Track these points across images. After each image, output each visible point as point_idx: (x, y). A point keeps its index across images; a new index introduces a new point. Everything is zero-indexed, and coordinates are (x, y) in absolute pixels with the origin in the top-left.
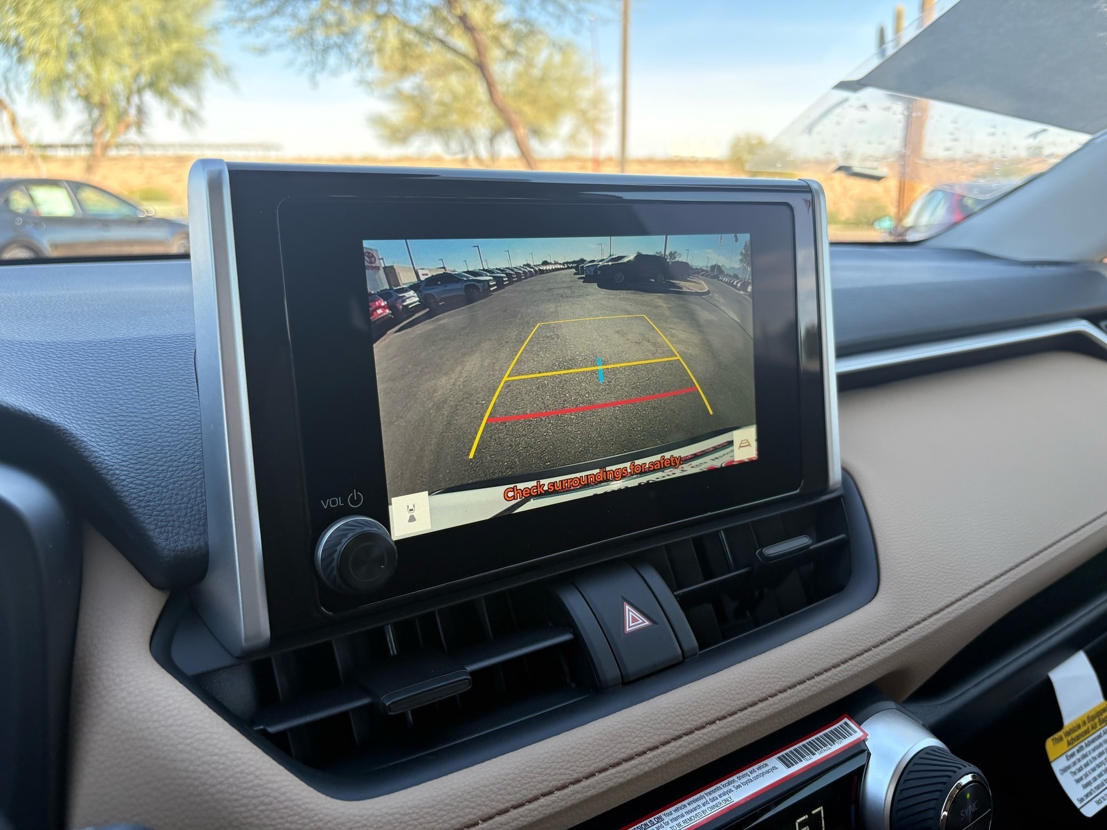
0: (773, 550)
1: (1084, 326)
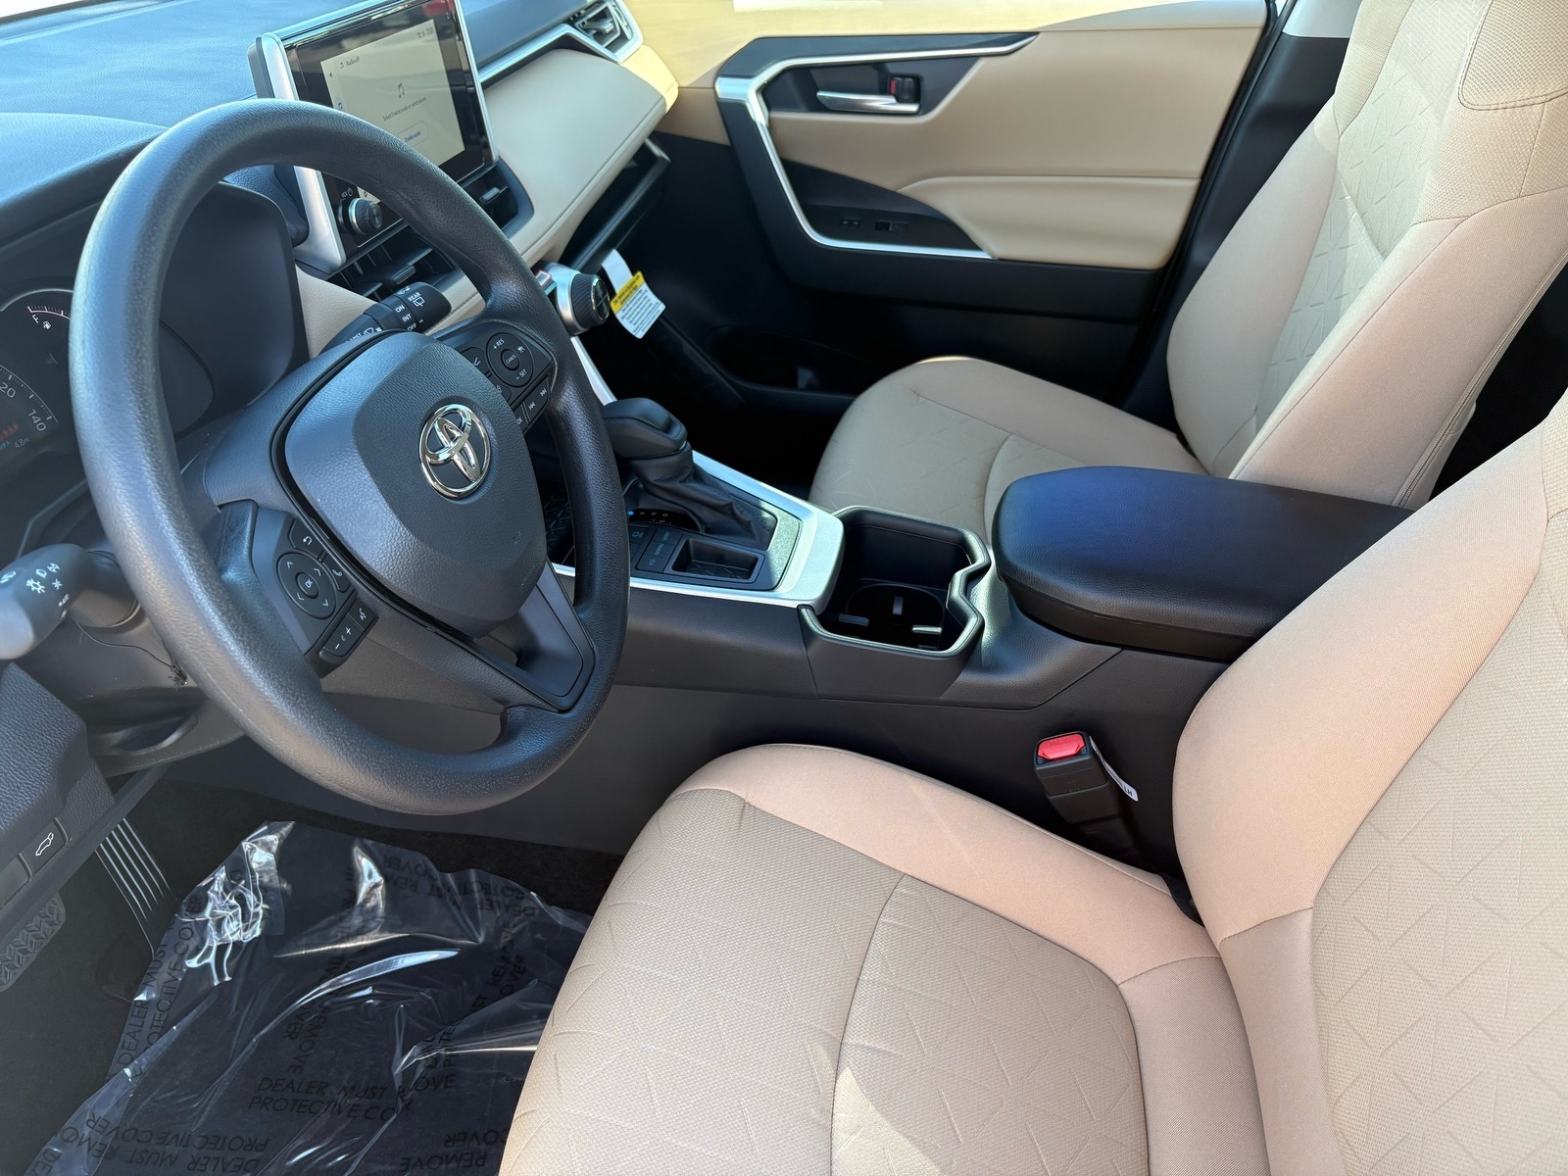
0: (487, 196)
1: (567, 29)
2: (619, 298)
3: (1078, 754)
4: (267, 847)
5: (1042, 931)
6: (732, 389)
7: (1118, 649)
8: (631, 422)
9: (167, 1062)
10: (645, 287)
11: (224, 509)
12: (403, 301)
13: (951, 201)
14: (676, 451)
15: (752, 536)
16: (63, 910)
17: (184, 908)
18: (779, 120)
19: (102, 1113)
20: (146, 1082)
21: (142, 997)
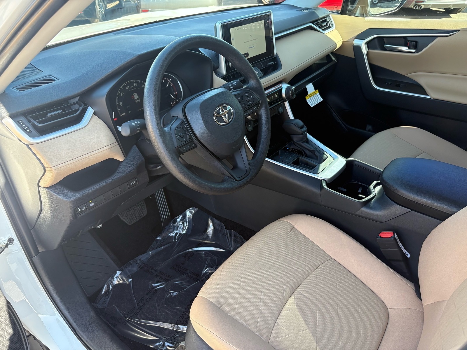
0: (269, 64)
1: (311, 24)
2: (309, 96)
3: (391, 237)
4: (191, 212)
5: (369, 286)
6: (345, 127)
7: (410, 210)
8: (292, 124)
9: (158, 254)
10: (318, 94)
11: (173, 117)
12: (232, 84)
13: (422, 80)
14: (302, 134)
15: (318, 160)
16: (146, 212)
17: (172, 222)
18: (370, 52)
19: (143, 259)
20: (153, 256)
21: (158, 238)
